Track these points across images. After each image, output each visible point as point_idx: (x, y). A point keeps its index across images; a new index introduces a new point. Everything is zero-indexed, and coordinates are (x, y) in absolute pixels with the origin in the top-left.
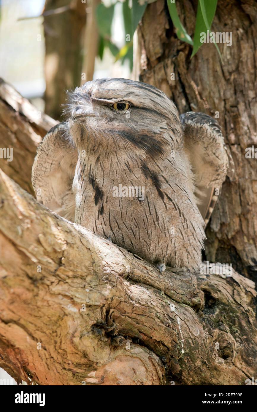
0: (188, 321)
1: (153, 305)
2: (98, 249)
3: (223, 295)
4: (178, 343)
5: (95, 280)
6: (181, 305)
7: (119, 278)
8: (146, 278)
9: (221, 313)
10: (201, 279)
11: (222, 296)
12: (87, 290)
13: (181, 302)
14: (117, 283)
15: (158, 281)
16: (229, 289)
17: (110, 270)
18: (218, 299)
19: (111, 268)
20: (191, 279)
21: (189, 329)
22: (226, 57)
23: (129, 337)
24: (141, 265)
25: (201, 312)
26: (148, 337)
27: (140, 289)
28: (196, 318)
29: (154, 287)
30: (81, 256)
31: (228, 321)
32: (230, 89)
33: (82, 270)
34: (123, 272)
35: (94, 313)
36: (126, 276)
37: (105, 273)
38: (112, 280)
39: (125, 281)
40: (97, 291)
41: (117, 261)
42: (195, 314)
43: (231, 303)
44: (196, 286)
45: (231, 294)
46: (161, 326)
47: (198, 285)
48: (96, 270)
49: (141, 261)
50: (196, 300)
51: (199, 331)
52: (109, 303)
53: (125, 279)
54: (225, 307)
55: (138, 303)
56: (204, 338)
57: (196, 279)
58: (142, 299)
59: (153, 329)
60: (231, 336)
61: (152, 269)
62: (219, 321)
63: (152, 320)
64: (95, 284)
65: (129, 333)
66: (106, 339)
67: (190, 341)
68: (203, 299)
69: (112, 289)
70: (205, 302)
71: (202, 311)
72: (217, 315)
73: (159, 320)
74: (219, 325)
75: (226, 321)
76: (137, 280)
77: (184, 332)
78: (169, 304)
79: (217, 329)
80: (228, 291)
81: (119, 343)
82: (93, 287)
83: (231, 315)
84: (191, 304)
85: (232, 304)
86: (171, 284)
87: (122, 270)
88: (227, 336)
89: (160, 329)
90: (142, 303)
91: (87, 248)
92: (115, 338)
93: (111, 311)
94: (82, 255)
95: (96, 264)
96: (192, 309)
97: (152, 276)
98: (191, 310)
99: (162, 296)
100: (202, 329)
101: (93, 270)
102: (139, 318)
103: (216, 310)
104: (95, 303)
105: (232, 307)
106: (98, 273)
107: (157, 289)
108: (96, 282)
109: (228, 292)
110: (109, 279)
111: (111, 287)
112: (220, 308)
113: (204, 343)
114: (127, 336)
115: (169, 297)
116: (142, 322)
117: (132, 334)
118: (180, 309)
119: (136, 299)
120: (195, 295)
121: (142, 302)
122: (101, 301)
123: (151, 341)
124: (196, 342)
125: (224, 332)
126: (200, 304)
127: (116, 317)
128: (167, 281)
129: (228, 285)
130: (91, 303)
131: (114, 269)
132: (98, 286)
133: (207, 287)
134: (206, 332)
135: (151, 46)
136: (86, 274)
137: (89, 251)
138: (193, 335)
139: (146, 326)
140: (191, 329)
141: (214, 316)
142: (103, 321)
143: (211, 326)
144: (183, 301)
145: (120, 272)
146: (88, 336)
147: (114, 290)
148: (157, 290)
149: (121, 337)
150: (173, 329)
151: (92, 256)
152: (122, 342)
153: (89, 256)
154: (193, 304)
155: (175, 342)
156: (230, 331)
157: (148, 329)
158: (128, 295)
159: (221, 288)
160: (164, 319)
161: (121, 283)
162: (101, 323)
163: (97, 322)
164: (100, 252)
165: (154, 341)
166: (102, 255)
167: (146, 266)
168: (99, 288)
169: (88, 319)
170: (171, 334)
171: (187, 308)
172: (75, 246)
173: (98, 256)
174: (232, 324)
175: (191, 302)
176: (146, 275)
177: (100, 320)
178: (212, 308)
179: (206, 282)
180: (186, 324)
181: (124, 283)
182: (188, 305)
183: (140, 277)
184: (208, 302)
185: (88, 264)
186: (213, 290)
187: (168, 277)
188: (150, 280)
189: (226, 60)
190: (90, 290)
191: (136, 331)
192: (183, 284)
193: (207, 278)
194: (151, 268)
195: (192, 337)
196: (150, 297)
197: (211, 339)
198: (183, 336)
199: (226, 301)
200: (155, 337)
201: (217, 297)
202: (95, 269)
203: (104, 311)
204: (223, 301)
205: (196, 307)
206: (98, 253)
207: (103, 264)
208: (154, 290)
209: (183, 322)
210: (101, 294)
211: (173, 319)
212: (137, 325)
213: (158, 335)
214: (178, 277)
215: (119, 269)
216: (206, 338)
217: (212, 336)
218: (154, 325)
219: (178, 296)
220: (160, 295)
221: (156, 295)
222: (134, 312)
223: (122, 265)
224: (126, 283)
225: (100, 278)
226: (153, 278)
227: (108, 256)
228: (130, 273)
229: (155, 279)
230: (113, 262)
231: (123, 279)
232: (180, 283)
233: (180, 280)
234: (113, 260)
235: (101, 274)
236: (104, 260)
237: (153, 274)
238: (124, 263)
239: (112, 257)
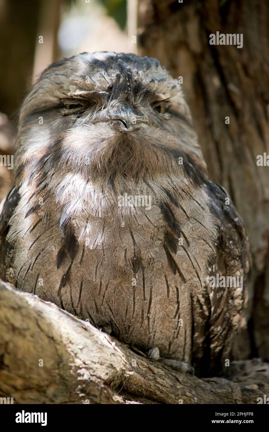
2: (68, 338)
5: (63, 393)
7: (105, 389)
8: (153, 389)
14: (102, 397)
15: (173, 393)
17: (89, 374)
19: (91, 371)
20: (230, 390)
24: (143, 365)
30: (38, 352)
33: (39, 375)
34: (111, 378)
36: (117, 386)
37: (80, 381)
38: (93, 393)
39: (115, 394)
41: (101, 358)
44: (240, 403)
47: (243, 401)
48: (65, 375)
49: (144, 359)
53: (115, 390)
57: (240, 391)
61: (162, 372)
64: (63, 401)
76: (137, 393)
86: (196, 399)
87: (110, 374)
91: (48, 337)
94: (40, 350)
95: (64, 365)
97: (162, 385)
101: (59, 374)
106: (67, 380)
108: (65, 396)
110: (87, 392)
128: (188, 394)
131: (95, 374)
136: (46, 383)
137: (52, 342)
145: (105, 377)
151: (57, 350)
153: (53, 350)
164: (72, 344)
166: (75, 348)
167: (152, 367)
172: (28, 334)
173: (67, 351)
176: (152, 383)
181: (114, 398)
183: (141, 386)
185: (50, 363)
187: (191, 387)
188: (158, 393)
192: (218, 399)
194: (160, 370)
202: (62, 373)
206: (67, 346)
207: (77, 365)
214: (209, 386)
215: (103, 373)
223: (110, 366)
224: (116, 398)
225: (72, 391)
226: (163, 389)
227: (85, 350)
228: (123, 379)
229: (168, 390)
230: (94, 361)
231: (112, 390)
232: (211, 398)
233: (212, 391)
234: (94, 356)
235: (74, 382)
236: (78, 358)
237: (164, 381)
238: (114, 361)
239: (92, 351)
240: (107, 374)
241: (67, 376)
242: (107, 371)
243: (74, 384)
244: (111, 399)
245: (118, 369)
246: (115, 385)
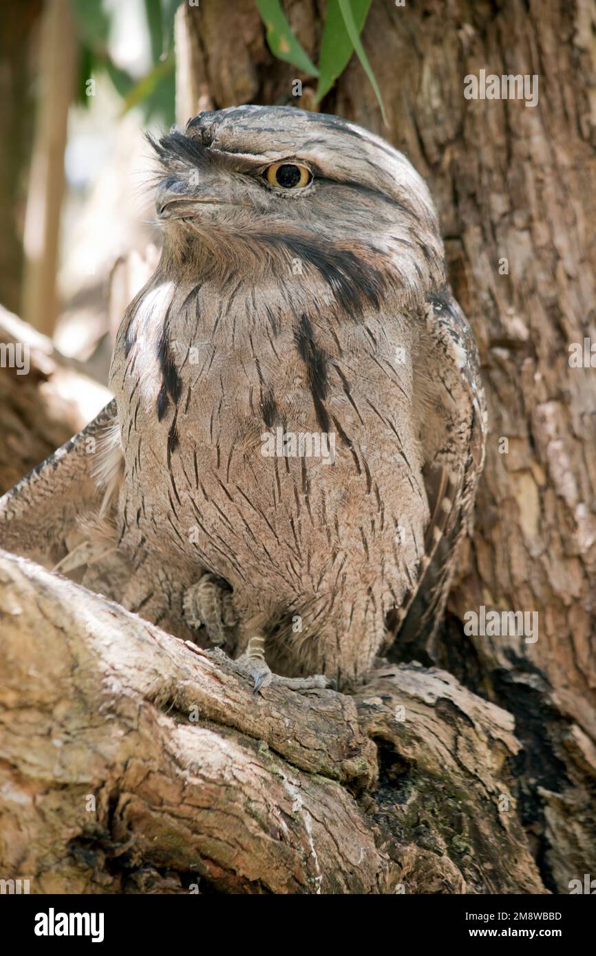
0: (333, 822)
1: (239, 782)
2: (87, 629)
3: (428, 749)
4: (307, 884)
6: (315, 779)
7: (145, 707)
8: (220, 706)
9: (422, 799)
10: (367, 706)
11: (425, 753)
12: (57, 743)
13: (315, 772)
14: (140, 720)
15: (252, 713)
16: (445, 734)
17: (120, 685)
18: (414, 761)
19: (124, 680)
20: (340, 707)
21: (337, 845)
22: (430, 103)
23: (172, 870)
24: (204, 669)
25: (368, 798)
26: (225, 870)
27: (202, 738)
28: (356, 816)
29: (241, 732)
30: (40, 650)
31: (442, 821)
32: (442, 190)
33: (42, 686)
34: (155, 690)
35: (74, 805)
36: (164, 702)
37: (106, 695)
38: (126, 713)
39: (162, 715)
40: (85, 746)
41: (140, 661)
42: (353, 803)
43: (450, 772)
44: (355, 727)
45: (450, 747)
46: (259, 838)
47: (359, 723)
48: (82, 687)
49: (206, 661)
50: (354, 765)
51: (365, 850)
52: (116, 776)
53: (162, 708)
54: (433, 782)
55: (197, 775)
56: (379, 871)
57: (355, 708)
58: (208, 765)
59: (238, 848)
60: (452, 864)
61: (235, 682)
62: (418, 823)
63: (235, 821)
64: (80, 726)
65: (171, 858)
66: (109, 879)
67: (340, 878)
68: (375, 763)
69: (126, 738)
70: (380, 770)
71: (373, 796)
72: (413, 806)
73: (255, 823)
74: (418, 834)
75: (436, 822)
77: (323, 856)
78: (283, 778)
79: (412, 844)
80: (442, 739)
81: (143, 889)
82: (74, 733)
83: (451, 804)
84: (342, 777)
85: (452, 775)
86: (287, 721)
87: (154, 684)
88: (441, 863)
89: (259, 848)
90: (207, 775)
91: (55, 626)
92: (133, 875)
93: (124, 798)
94: (43, 647)
95: (81, 671)
96: (344, 789)
98: (340, 791)
99: (262, 755)
100: (373, 844)
101: (73, 685)
102: (200, 818)
103: (410, 792)
104: (78, 778)
105: (452, 783)
106: (86, 694)
107: (250, 736)
108: (83, 719)
109: (443, 743)
110: (118, 712)
111: (121, 733)
112: (421, 787)
113: (378, 883)
114: (165, 868)
115: (282, 757)
116: (208, 827)
117: (180, 863)
118: (313, 789)
119: (192, 764)
120: (353, 752)
121: (207, 771)
122: (96, 772)
123: (232, 881)
124: (354, 881)
125: (432, 853)
126: (366, 777)
127: (135, 817)
128: (275, 714)
129: (441, 722)
130: (67, 779)
131: (129, 684)
132: (88, 731)
133: (384, 730)
134: (384, 852)
135: (225, 73)
136: (53, 698)
137: (62, 634)
138: (347, 862)
139: (218, 839)
140: (341, 845)
141: (405, 807)
142: (100, 828)
143: (397, 836)
144: (319, 768)
145: (147, 690)
146: (57, 871)
147: (131, 741)
148: (249, 739)
149: (149, 872)
150: (292, 845)
151: (69, 647)
152: (153, 884)
153: (64, 647)
154: (347, 775)
155: (297, 881)
156: (447, 849)
157: (225, 847)
158: (168, 753)
159: (422, 732)
160: (268, 818)
161: (151, 721)
162: (96, 833)
163: (85, 831)
164: (93, 638)
165: (241, 880)
166: (99, 645)
167: (219, 673)
168: (89, 736)
169: (58, 824)
170: (288, 860)
171: (331, 787)
172: (23, 622)
173: (85, 649)
174: (452, 830)
175: (343, 770)
176: (219, 698)
177: (92, 825)
178: (399, 788)
179: (381, 715)
180: (329, 832)
181: (159, 722)
182: (335, 778)
183: (202, 703)
184: (387, 770)
185: (58, 668)
186: (402, 736)
187: (279, 702)
188: (228, 713)
189: (428, 111)
190: (66, 742)
191: (192, 854)
192: (321, 721)
193: (384, 704)
194: (231, 677)
195: (344, 868)
196: (231, 758)
197: (396, 872)
198: (321, 867)
199: (436, 767)
200: (244, 869)
201: (412, 757)
202: (77, 682)
203: (105, 798)
204: (429, 767)
205: (354, 784)
206: (86, 641)
207: (102, 670)
208: (239, 740)
209: (320, 825)
210: (95, 752)
211: (293, 820)
212: (195, 836)
213: (252, 865)
214: (307, 702)
215: (143, 683)
216: (384, 871)
217: (400, 865)
218: (240, 836)
219: (305, 754)
220: (257, 752)
221: (245, 753)
222: (186, 801)
223: (153, 672)
224: (162, 722)
225: (93, 709)
226: (237, 707)
227: (114, 648)
228: (174, 692)
229: (244, 708)
230: (129, 664)
231: (157, 709)
232: (310, 720)
233: (312, 709)
234: (128, 657)
235: (96, 697)
236: (103, 659)
237: (238, 695)
238: (159, 665)
239: (125, 649)
240: (149, 684)
241: (85, 688)
242: (148, 680)
243: (97, 701)
244: (154, 723)
245: (166, 677)
246: (161, 701)
